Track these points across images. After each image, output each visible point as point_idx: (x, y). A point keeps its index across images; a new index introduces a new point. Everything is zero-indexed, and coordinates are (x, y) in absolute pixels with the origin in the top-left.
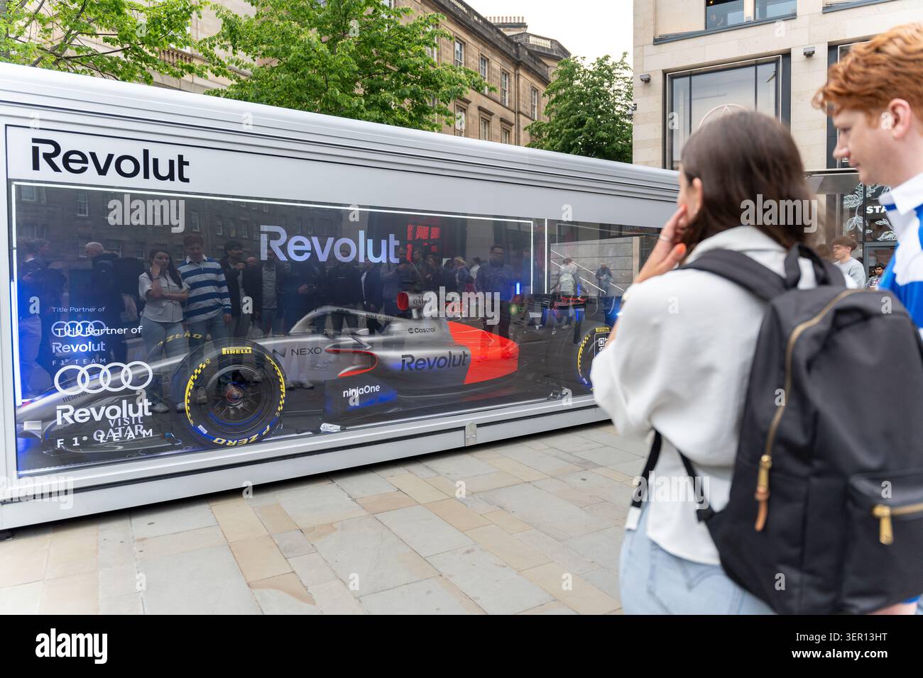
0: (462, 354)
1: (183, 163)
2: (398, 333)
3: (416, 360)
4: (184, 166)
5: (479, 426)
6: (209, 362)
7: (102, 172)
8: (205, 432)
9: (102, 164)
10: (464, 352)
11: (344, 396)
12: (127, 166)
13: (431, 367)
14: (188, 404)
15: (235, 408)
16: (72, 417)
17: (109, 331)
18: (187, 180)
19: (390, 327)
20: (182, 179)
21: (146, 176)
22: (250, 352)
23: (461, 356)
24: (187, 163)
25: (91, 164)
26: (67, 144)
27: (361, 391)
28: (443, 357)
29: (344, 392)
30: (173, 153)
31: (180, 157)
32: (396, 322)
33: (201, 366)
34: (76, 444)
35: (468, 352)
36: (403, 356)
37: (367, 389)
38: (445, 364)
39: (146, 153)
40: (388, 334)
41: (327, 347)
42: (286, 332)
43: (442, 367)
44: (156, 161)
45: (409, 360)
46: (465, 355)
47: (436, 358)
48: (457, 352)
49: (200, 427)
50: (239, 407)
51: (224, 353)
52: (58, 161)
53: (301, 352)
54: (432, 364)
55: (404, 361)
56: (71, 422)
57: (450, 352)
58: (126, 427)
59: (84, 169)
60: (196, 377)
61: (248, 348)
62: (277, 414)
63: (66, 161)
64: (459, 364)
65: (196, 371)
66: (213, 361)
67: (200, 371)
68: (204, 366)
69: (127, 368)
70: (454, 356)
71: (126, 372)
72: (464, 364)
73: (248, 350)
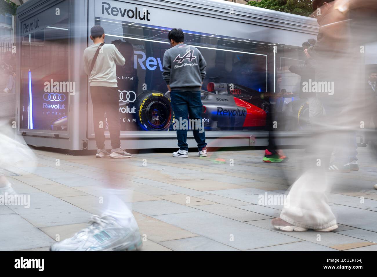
0: (243, 110)
2: (211, 100)
3: (223, 110)
6: (148, 98)
7: (123, 16)
8: (146, 127)
9: (123, 13)
12: (131, 14)
13: (230, 114)
14: (141, 115)
17: (123, 78)
19: (208, 97)
20: (148, 20)
21: (136, 18)
23: (243, 111)
24: (149, 14)
28: (235, 110)
31: (148, 11)
36: (218, 108)
37: (204, 120)
38: (236, 114)
40: (208, 100)
44: (139, 12)
45: (220, 110)
46: (245, 111)
47: (232, 110)
48: (241, 109)
49: (145, 125)
51: (153, 95)
52: (110, 11)
54: (230, 112)
55: (218, 110)
57: (238, 108)
59: (117, 14)
60: (143, 104)
62: (172, 124)
63: (112, 11)
64: (241, 115)
65: (143, 101)
66: (149, 98)
67: (145, 102)
68: (146, 100)
69: (128, 93)
70: (240, 111)
71: (128, 95)
72: (244, 116)
73: (162, 95)
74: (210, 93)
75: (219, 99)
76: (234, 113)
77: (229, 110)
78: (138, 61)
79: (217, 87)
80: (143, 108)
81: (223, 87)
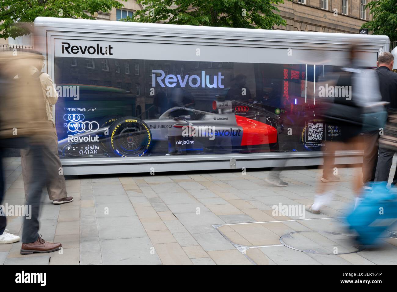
1: (110, 48)
2: (208, 119)
4: (111, 49)
5: (237, 160)
6: (120, 125)
7: (83, 53)
8: (119, 152)
9: (83, 50)
10: (239, 129)
11: (177, 144)
12: (92, 50)
13: (221, 135)
14: (113, 141)
15: (130, 145)
16: (73, 140)
17: (85, 110)
18: (112, 54)
19: (205, 116)
20: (110, 54)
21: (98, 53)
22: (136, 122)
23: (237, 131)
24: (112, 48)
25: (80, 50)
26: (72, 43)
27: (185, 143)
28: (227, 131)
29: (177, 142)
30: (107, 44)
31: (110, 46)
32: (208, 114)
33: (117, 126)
34: (74, 149)
35: (241, 129)
37: (188, 142)
38: (229, 134)
39: (98, 45)
40: (204, 120)
41: (174, 125)
42: (157, 118)
43: (227, 135)
44: (101, 48)
46: (240, 131)
47: (223, 131)
48: (235, 129)
49: (117, 150)
50: (132, 144)
51: (126, 122)
52: (70, 50)
53: (162, 127)
56: (72, 141)
57: (231, 129)
58: (91, 150)
59: (77, 52)
60: (115, 130)
61: (136, 120)
62: (147, 148)
63: (72, 50)
64: (236, 135)
65: (116, 128)
66: (122, 124)
67: (117, 128)
68: (119, 126)
69: (90, 123)
70: (234, 131)
71: (90, 125)
72: (239, 135)
73: (136, 121)
74: (207, 113)
75: (217, 118)
76: (226, 133)
77: (219, 131)
78: (157, 79)
79: (220, 106)
80: (115, 135)
81: (227, 105)
